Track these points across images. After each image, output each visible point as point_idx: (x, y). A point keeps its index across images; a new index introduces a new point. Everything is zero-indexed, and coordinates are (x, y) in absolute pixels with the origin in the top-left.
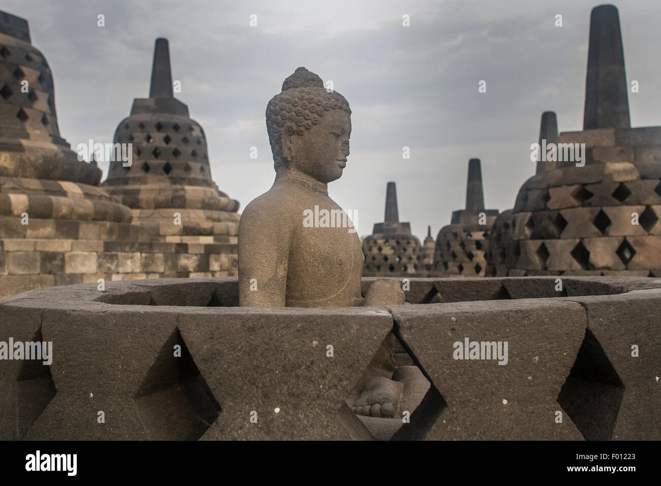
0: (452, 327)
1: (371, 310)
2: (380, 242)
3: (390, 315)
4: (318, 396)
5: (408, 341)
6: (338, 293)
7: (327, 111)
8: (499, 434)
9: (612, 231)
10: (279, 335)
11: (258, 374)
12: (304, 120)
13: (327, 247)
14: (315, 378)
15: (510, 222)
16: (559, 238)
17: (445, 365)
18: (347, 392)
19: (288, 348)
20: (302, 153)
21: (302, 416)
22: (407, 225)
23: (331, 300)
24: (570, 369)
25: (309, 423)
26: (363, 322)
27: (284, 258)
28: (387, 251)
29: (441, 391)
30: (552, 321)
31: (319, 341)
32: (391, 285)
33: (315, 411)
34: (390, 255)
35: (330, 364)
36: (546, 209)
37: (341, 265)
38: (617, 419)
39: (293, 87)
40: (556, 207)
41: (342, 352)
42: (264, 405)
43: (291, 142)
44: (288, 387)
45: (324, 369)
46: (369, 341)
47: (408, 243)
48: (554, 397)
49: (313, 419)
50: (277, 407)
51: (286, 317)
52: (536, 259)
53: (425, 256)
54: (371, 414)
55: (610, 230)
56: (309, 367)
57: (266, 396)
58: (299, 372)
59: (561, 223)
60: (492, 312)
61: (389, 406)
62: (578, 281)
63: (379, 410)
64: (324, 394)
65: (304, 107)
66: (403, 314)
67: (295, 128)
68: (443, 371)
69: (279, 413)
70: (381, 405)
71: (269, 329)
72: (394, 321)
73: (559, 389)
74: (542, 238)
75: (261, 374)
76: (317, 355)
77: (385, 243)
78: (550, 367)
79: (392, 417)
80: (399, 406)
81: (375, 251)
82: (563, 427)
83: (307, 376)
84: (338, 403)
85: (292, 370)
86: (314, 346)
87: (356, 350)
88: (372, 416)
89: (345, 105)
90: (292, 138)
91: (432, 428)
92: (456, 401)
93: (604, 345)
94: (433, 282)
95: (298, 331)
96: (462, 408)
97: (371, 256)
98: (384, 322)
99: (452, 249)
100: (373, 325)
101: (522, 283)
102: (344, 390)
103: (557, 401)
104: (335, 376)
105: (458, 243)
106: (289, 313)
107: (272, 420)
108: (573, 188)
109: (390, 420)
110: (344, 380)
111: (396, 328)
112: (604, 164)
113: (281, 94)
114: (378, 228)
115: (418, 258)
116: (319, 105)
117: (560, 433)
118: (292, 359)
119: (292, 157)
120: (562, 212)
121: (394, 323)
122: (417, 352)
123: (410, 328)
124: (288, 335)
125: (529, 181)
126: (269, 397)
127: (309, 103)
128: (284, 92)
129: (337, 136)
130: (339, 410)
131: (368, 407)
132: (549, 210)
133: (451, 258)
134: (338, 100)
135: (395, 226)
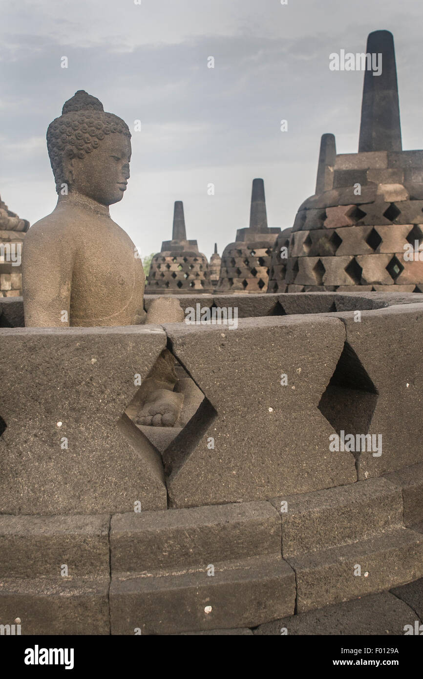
0: (222, 342)
1: (147, 329)
2: (169, 259)
3: (164, 333)
4: (98, 410)
5: (181, 356)
6: (121, 312)
7: (107, 134)
8: (265, 439)
9: (382, 248)
10: (59, 354)
11: (41, 391)
12: (84, 143)
13: (109, 267)
14: (94, 393)
15: (290, 240)
16: (335, 256)
17: (215, 378)
18: (125, 405)
19: (68, 366)
20: (83, 176)
21: (83, 429)
22: (194, 243)
23: (114, 318)
24: (330, 378)
25: (90, 435)
26: (139, 340)
27: (67, 279)
28: (175, 268)
29: (212, 402)
30: (314, 335)
31: (97, 359)
32: (171, 302)
33: (95, 423)
34: (177, 271)
35: (109, 380)
36: (322, 228)
37: (122, 284)
38: (371, 422)
39: (73, 110)
40: (332, 226)
41: (119, 368)
42: (47, 419)
43: (72, 165)
44: (69, 403)
45: (103, 385)
46: (145, 358)
47: (196, 260)
48: (315, 404)
49: (94, 431)
50: (59, 421)
51: (65, 337)
52: (313, 275)
53: (211, 273)
54: (152, 424)
55: (381, 248)
56: (89, 383)
57: (48, 411)
58: (79, 388)
59: (336, 241)
60: (259, 328)
61: (168, 417)
62: (346, 297)
63: (160, 419)
64: (104, 408)
65: (85, 131)
66: (176, 331)
67: (75, 151)
68: (214, 383)
69: (61, 426)
70: (162, 415)
71: (49, 348)
72: (168, 338)
73: (320, 397)
74: (319, 255)
75: (44, 391)
76: (96, 371)
77: (173, 260)
78: (311, 377)
79: (173, 426)
80: (179, 416)
81: (164, 268)
82: (323, 431)
83: (87, 391)
84: (117, 416)
85: (73, 386)
86: (93, 363)
87: (132, 366)
88: (153, 426)
89: (124, 129)
90: (73, 162)
91: (204, 436)
92: (226, 411)
93: (360, 356)
94: (213, 299)
95: (78, 349)
96: (231, 417)
97: (160, 273)
98: (158, 339)
99: (237, 265)
100: (148, 342)
101: (296, 298)
102: (122, 403)
103: (318, 407)
104: (113, 391)
105: (243, 259)
106: (69, 333)
107: (55, 433)
108: (348, 208)
109: (171, 428)
110: (122, 394)
111: (170, 344)
112: (376, 186)
113: (61, 117)
114: (166, 246)
115: (205, 274)
116: (99, 129)
117: (320, 436)
118: (72, 376)
119: (74, 181)
120: (338, 231)
121: (168, 340)
122: (189, 366)
123: (183, 344)
124: (68, 353)
125: (308, 201)
126: (51, 412)
127: (89, 127)
128: (64, 115)
129: (118, 159)
130: (118, 422)
131: (150, 418)
132: (326, 229)
133: (236, 274)
134: (117, 124)
135: (183, 243)
